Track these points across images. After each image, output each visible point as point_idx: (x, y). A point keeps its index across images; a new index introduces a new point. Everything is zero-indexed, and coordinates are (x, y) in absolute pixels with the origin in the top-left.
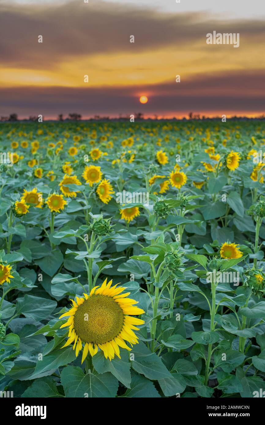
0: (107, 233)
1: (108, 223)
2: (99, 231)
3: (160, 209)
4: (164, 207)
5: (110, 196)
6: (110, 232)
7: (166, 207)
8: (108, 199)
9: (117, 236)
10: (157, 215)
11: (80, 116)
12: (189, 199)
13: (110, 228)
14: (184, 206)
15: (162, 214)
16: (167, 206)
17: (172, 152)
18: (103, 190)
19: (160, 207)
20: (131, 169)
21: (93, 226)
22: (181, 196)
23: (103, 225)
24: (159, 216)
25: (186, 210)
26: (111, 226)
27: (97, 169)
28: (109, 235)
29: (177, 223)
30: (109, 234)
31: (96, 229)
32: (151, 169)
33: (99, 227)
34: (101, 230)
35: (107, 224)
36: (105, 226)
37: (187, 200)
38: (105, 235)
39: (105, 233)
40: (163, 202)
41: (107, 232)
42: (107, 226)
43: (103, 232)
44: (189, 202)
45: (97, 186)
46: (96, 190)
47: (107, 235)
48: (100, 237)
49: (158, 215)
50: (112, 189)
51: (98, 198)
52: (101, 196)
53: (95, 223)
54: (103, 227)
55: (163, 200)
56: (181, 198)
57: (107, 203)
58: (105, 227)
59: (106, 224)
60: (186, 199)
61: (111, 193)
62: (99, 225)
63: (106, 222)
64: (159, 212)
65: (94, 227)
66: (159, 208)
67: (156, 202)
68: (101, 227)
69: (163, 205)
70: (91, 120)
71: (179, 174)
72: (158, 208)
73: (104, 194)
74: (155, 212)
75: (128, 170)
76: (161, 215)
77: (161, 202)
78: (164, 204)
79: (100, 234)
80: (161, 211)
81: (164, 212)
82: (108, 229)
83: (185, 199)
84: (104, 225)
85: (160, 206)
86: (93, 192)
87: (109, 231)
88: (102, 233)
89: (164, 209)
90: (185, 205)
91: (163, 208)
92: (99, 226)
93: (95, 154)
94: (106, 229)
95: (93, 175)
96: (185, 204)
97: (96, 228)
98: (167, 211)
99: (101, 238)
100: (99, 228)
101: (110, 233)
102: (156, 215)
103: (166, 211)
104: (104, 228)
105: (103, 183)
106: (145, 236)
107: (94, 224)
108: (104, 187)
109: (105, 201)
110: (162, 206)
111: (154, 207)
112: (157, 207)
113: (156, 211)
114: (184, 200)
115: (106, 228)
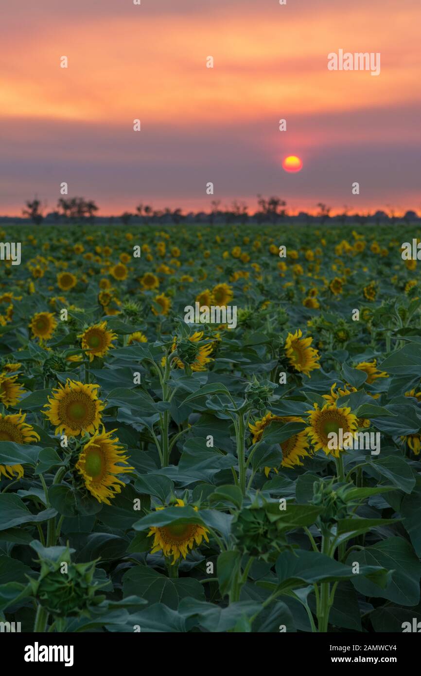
0: (80, 608)
1: (85, 576)
2: (56, 601)
3: (252, 533)
4: (266, 528)
5: (117, 480)
6: (94, 604)
7: (273, 527)
8: (113, 489)
9: (118, 616)
10: (242, 550)
11: (91, 207)
12: (348, 499)
13: (92, 592)
14: (334, 522)
15: (260, 549)
16: (275, 523)
17: (343, 330)
18: (96, 461)
19: (253, 526)
20: (194, 391)
21: (40, 586)
22: (325, 487)
23: (68, 585)
24: (251, 554)
25: (339, 534)
26: (96, 586)
27: (89, 392)
28: (88, 615)
29: (307, 578)
30: (89, 611)
31: (46, 597)
32: (250, 395)
33: (59, 589)
34: (62, 600)
35: (85, 579)
36: (78, 585)
37: (342, 502)
38: (75, 614)
39: (76, 609)
40: (261, 509)
41: (83, 606)
42: (83, 586)
43: (71, 605)
44: (351, 507)
45: (79, 450)
46: (74, 460)
47: (84, 614)
48: (60, 622)
49: (246, 551)
50: (123, 459)
51: (82, 486)
52: (89, 479)
53: (46, 577)
54: (71, 588)
55: (260, 504)
56: (326, 495)
57: (108, 502)
58: (77, 589)
59: (79, 580)
60: (338, 498)
61: (121, 469)
62: (58, 582)
63: (79, 574)
64: (248, 542)
65: (41, 589)
66: (248, 531)
67: (240, 511)
68: (64, 588)
69: (261, 522)
70: (126, 219)
71: (335, 412)
72: (246, 531)
73: (100, 474)
74: (237, 541)
75: (189, 393)
76: (254, 552)
77: (255, 511)
78: (266, 515)
79: (58, 611)
80: (256, 538)
81: (266, 541)
82: (85, 597)
83: (335, 497)
84: (73, 584)
85: (253, 523)
86: (67, 469)
87: (88, 603)
88: (66, 607)
89: (266, 533)
90: (336, 518)
91: (261, 531)
92: (57, 585)
93: (95, 340)
94: (79, 597)
95: (76, 410)
96: (335, 514)
97: (48, 592)
98: (277, 537)
99: (63, 625)
100: (58, 593)
101: (91, 608)
102: (239, 551)
103: (271, 540)
104: (73, 594)
105: (96, 442)
106: (203, 618)
107: (42, 581)
108: (101, 450)
109: (102, 494)
110: (259, 523)
111: (234, 526)
112: (241, 528)
113: (238, 538)
114: (335, 503)
115: (80, 593)
